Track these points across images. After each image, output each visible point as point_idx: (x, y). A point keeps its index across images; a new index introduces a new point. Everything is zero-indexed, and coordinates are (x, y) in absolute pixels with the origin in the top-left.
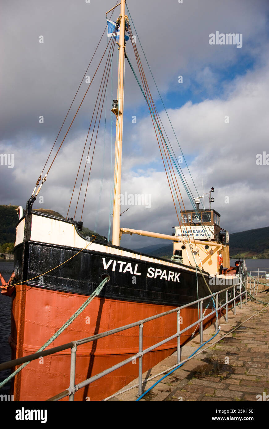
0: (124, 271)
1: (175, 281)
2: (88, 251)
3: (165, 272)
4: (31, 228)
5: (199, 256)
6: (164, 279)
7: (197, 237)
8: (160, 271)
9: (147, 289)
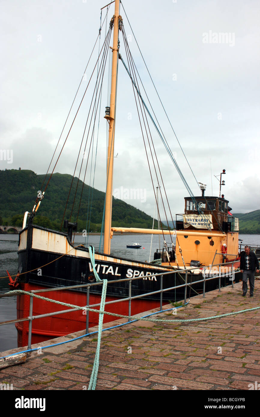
0: (107, 273)
1: (152, 280)
2: (77, 257)
3: (142, 273)
4: (32, 238)
5: (182, 255)
6: (142, 279)
7: (199, 226)
8: (138, 272)
9: (126, 287)
